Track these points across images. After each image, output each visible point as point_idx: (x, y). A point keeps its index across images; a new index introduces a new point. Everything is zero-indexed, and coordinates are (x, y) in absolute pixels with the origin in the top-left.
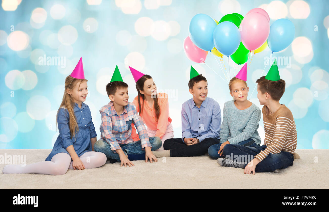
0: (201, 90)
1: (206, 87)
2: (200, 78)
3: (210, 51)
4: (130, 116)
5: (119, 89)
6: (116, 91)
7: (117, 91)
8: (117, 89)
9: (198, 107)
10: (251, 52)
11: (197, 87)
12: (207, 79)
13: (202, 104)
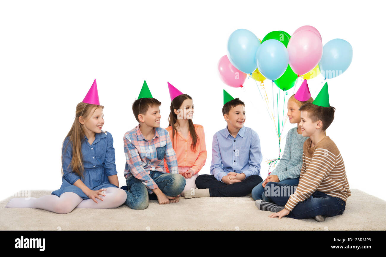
0: (239, 115)
1: (244, 113)
2: (237, 102)
3: (251, 74)
4: (161, 142)
5: (151, 107)
6: (147, 110)
7: (149, 110)
8: (148, 107)
9: (234, 136)
10: (299, 77)
11: (234, 112)
12: (245, 104)
13: (238, 133)
